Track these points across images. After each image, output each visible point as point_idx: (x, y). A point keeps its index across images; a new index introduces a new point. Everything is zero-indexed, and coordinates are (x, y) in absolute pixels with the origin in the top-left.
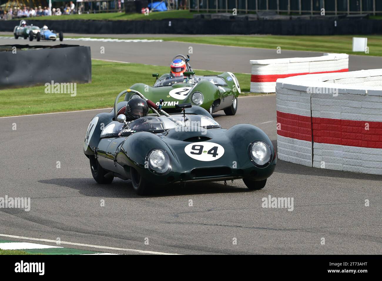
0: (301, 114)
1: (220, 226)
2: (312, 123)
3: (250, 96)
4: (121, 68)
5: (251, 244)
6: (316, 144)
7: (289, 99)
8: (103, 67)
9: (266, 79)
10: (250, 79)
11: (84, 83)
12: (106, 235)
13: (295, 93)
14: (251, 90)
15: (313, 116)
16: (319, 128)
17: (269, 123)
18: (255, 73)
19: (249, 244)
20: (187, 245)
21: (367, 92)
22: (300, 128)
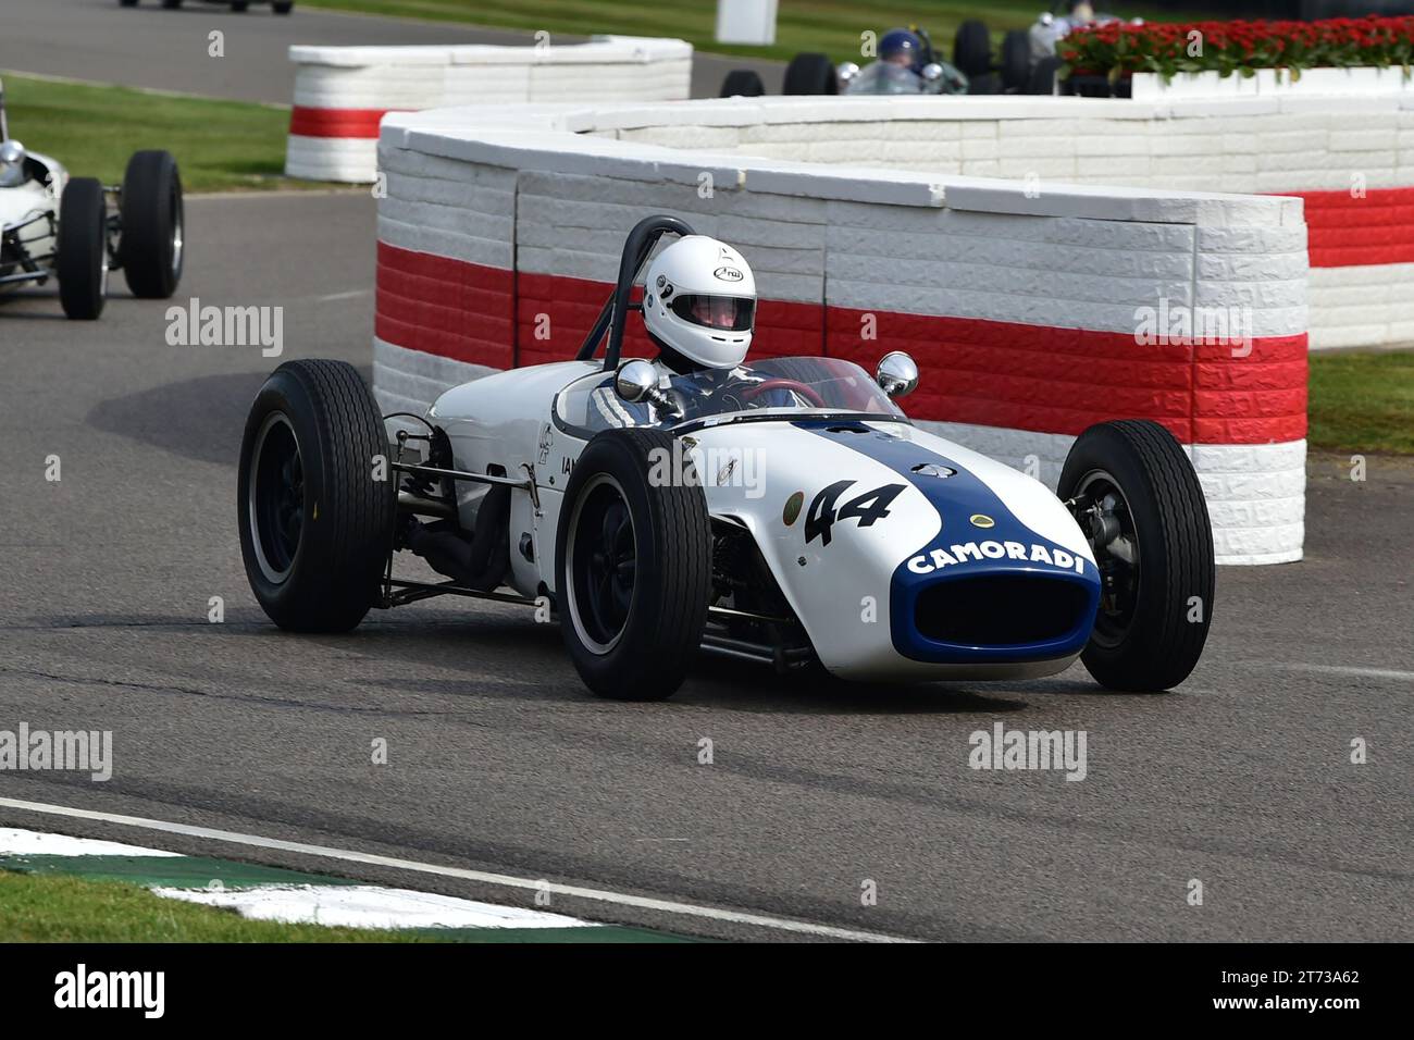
0: (475, 259)
1: (114, 688)
2: (516, 298)
3: (285, 193)
5: (236, 762)
7: (429, 194)
9: (353, 127)
10: (285, 126)
13: (455, 171)
14: (292, 169)
15: (523, 266)
17: (352, 300)
18: (305, 100)
19: (228, 760)
21: (742, 179)
22: (466, 313)
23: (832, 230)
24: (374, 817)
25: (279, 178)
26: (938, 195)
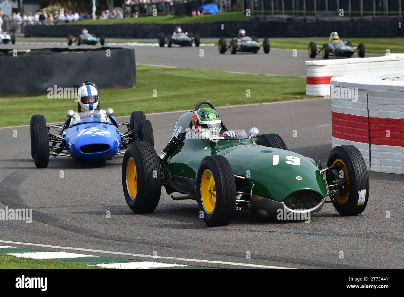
0: (357, 114)
1: (269, 233)
2: (369, 124)
3: (306, 100)
4: (169, 73)
5: (302, 250)
6: (373, 146)
8: (149, 72)
9: (323, 81)
10: (305, 82)
11: (127, 88)
12: (146, 243)
14: (307, 93)
15: (370, 116)
16: (377, 129)
17: (325, 127)
18: (310, 75)
19: (300, 250)
20: (233, 252)
22: (356, 129)
24: (339, 263)
25: (304, 96)
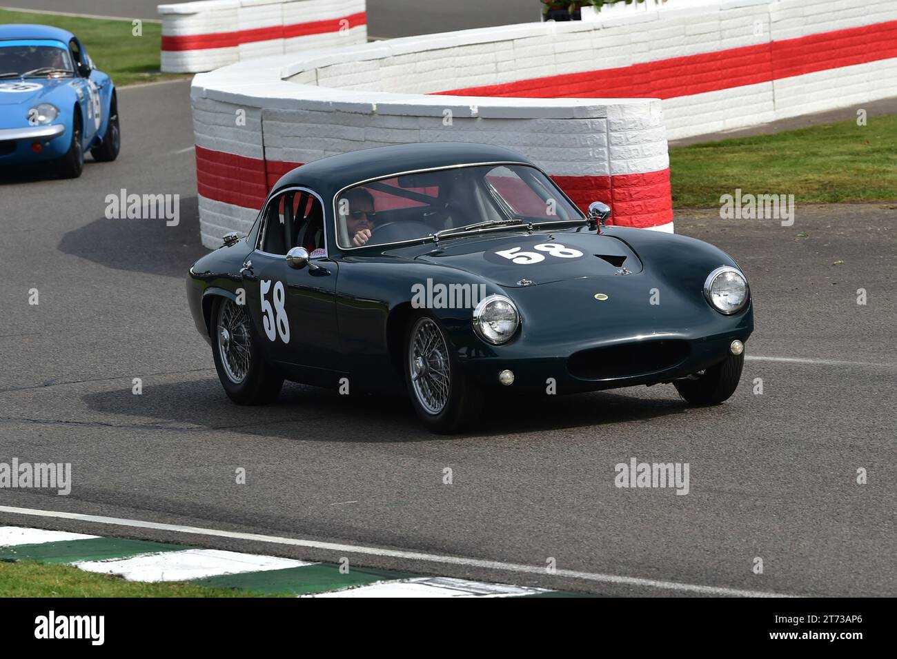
0: (244, 155)
2: (267, 174)
7: (219, 121)
15: (268, 157)
21: (375, 108)
22: (242, 182)
23: (423, 132)
25: (158, 74)
26: (475, 111)
